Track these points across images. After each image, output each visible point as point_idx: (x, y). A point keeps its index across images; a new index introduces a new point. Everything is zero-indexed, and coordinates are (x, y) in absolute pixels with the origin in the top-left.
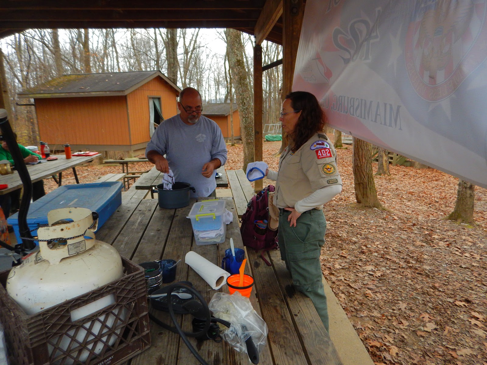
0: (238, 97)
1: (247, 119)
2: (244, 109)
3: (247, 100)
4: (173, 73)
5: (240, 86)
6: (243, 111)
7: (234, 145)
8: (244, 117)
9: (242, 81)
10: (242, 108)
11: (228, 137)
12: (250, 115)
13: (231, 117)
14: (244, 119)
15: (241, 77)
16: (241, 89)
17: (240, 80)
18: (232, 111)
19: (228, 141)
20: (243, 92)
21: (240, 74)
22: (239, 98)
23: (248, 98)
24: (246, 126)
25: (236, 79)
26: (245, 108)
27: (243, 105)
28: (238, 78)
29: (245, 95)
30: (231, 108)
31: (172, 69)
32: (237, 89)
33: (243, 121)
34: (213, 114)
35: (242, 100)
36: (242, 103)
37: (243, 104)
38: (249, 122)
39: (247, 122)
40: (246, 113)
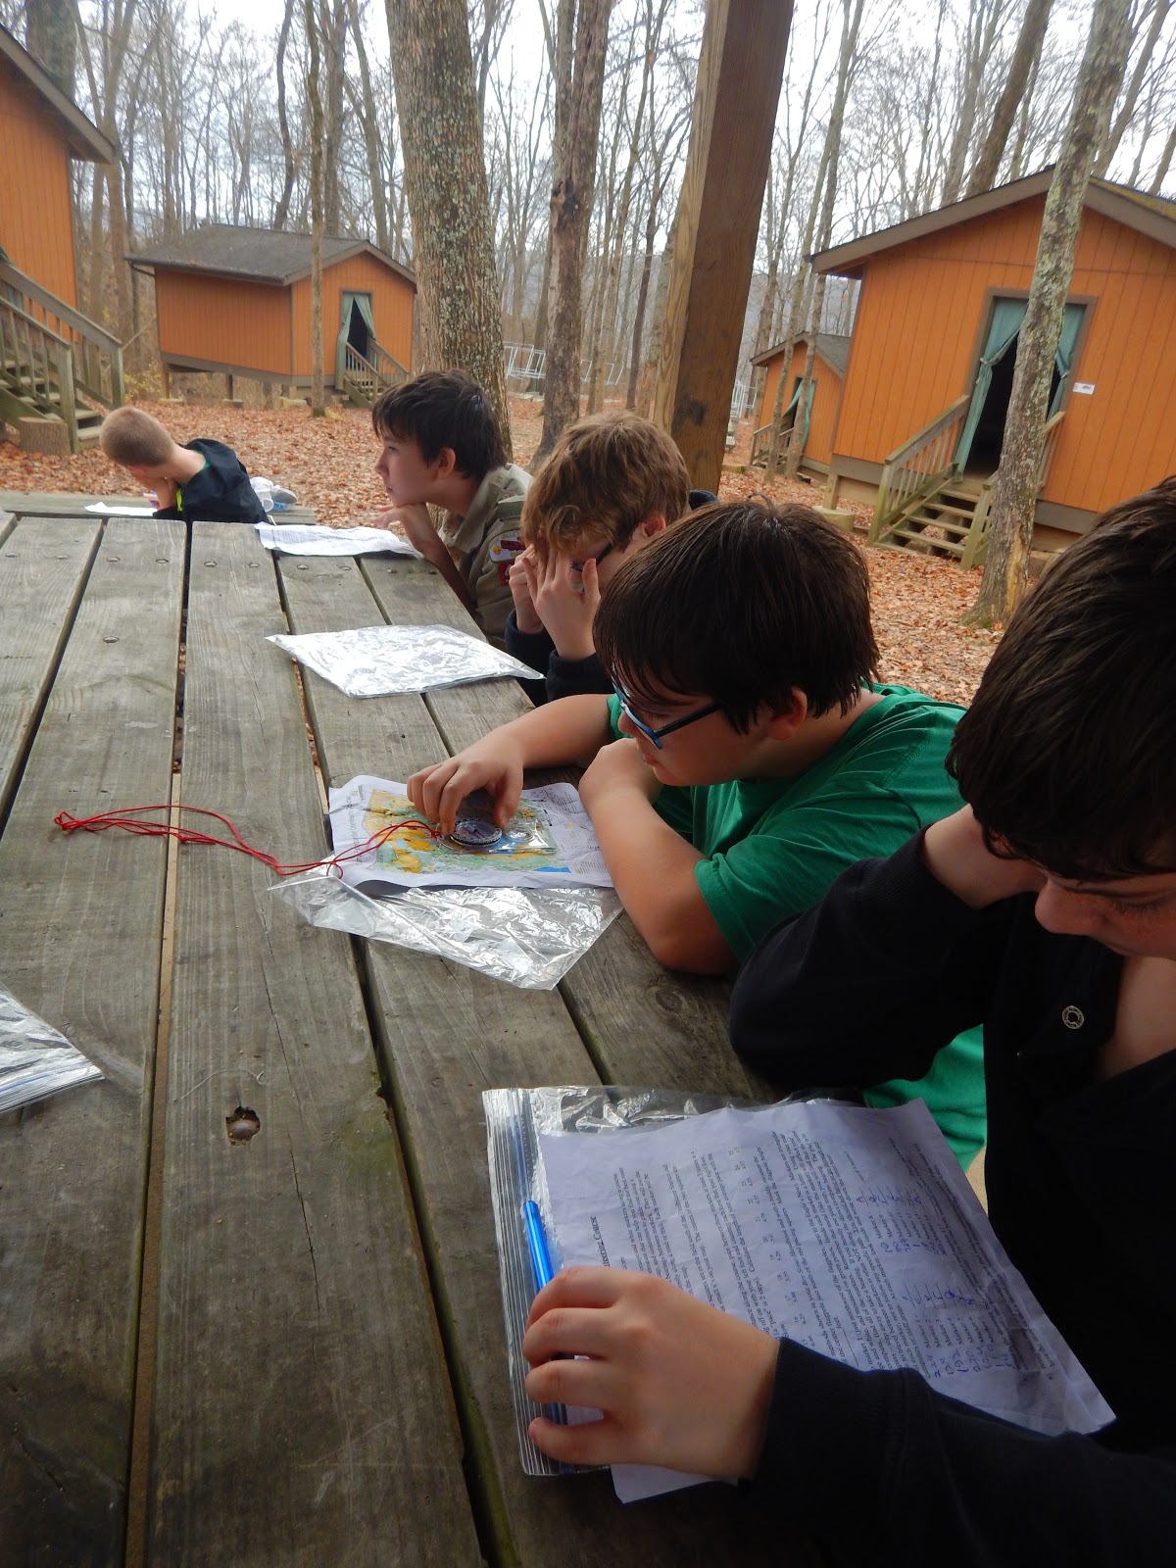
0: (419, 169)
1: (461, 303)
2: (449, 244)
3: (466, 192)
4: (54, 48)
5: (436, 102)
6: (443, 255)
7: (323, 414)
8: (443, 292)
9: (448, 74)
10: (439, 237)
11: (291, 376)
12: (478, 283)
13: (313, 290)
14: (445, 302)
15: (444, 53)
16: (437, 123)
17: (438, 66)
18: (321, 267)
19: (292, 390)
20: (448, 144)
21: (436, 28)
22: (424, 176)
23: (473, 183)
24: (452, 342)
25: (411, 60)
26: (452, 236)
27: (444, 222)
28: (427, 52)
29: (458, 161)
30: (316, 250)
31: (50, 30)
32: (416, 123)
33: (439, 313)
34: (232, 269)
35: (439, 188)
36: (439, 209)
37: (447, 215)
38: (471, 323)
39: (463, 323)
40: (457, 268)
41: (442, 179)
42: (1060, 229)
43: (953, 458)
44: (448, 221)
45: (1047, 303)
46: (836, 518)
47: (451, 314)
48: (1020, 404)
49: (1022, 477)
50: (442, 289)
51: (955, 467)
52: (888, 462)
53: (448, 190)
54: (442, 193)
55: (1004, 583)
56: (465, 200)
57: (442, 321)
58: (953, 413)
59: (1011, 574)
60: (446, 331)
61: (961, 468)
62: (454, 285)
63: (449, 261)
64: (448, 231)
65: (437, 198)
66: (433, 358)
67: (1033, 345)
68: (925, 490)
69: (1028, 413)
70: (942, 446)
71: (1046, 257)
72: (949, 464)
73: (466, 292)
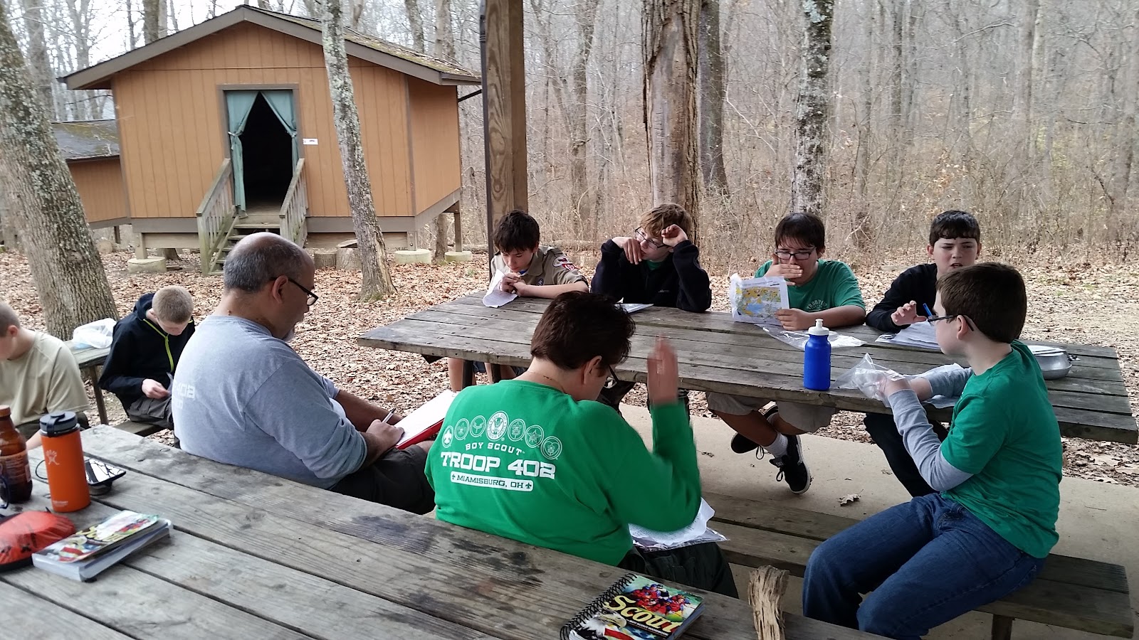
1: (49, 173)
2: (28, 134)
3: (31, 97)
10: (18, 130)
14: (35, 174)
26: (29, 128)
27: (20, 119)
29: (19, 76)
36: (13, 110)
37: (21, 114)
38: (61, 185)
39: (54, 186)
40: (39, 149)
41: (11, 90)
42: (339, 61)
43: (234, 202)
44: (24, 118)
45: (347, 103)
46: (153, 265)
47: (42, 181)
48: (352, 164)
49: (367, 206)
50: (30, 166)
51: (237, 207)
52: (200, 215)
53: (18, 97)
54: (14, 100)
55: (379, 270)
56: (31, 102)
57: (36, 188)
58: (225, 173)
59: (380, 264)
60: (42, 194)
61: (243, 207)
62: (40, 160)
63: (31, 145)
64: (25, 125)
65: (10, 103)
66: (32, 216)
67: (347, 128)
68: (225, 228)
69: (358, 168)
70: (225, 196)
71: (336, 77)
72: (233, 207)
73: (50, 164)
